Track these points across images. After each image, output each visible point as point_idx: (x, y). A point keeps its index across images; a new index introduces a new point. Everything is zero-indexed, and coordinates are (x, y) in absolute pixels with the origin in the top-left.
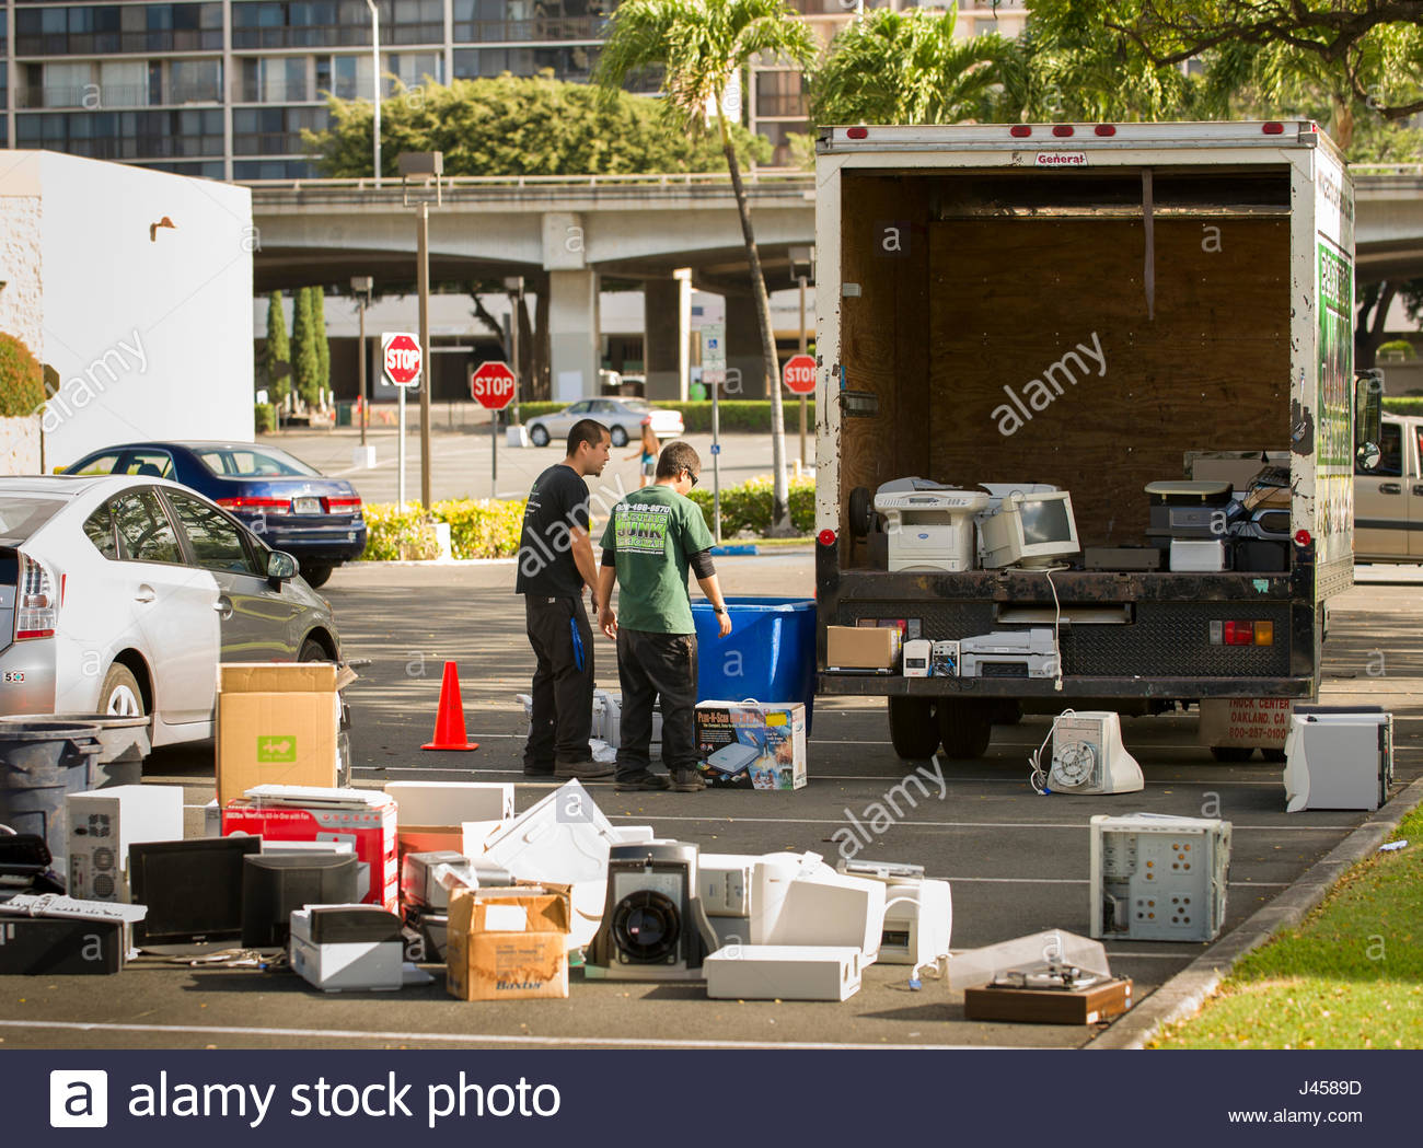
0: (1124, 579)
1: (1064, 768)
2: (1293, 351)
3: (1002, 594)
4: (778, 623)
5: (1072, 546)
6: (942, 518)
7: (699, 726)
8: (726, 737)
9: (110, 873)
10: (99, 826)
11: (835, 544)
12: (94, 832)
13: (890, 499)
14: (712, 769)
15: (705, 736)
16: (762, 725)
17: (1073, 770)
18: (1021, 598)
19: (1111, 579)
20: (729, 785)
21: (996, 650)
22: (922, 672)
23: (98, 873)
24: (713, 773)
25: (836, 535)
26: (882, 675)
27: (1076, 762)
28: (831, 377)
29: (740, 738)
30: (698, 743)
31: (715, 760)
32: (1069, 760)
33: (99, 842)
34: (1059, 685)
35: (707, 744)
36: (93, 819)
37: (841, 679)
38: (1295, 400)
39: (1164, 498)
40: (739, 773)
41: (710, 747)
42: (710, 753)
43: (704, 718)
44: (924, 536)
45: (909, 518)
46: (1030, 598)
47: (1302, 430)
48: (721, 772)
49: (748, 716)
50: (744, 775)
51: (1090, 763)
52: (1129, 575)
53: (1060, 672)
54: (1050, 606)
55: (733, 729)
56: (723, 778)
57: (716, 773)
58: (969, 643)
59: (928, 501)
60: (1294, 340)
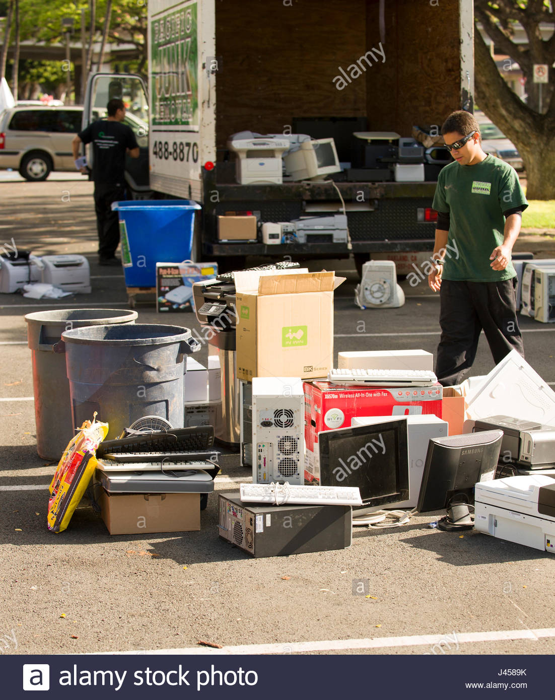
0: (374, 186)
1: (371, 294)
2: (462, 62)
3: (307, 196)
4: (194, 215)
5: (336, 168)
6: (270, 154)
7: (160, 277)
8: (176, 283)
9: (294, 457)
10: (284, 418)
11: (214, 170)
12: (279, 424)
13: (241, 143)
14: (168, 301)
15: (164, 282)
16: (199, 275)
17: (378, 295)
18: (318, 198)
19: (367, 186)
20: (178, 310)
21: (316, 228)
22: (277, 242)
23: (282, 457)
24: (169, 304)
25: (215, 164)
26: (252, 243)
27: (379, 290)
28: (211, 75)
29: (186, 283)
30: (160, 287)
31: (170, 296)
32: (375, 288)
33: (284, 432)
34: (350, 246)
35: (165, 287)
36: (278, 413)
37: (227, 247)
38: (464, 89)
39: (369, 141)
40: (184, 303)
41: (167, 289)
42: (167, 292)
43: (162, 272)
44: (262, 164)
45: (251, 154)
46: (323, 198)
47: (468, 105)
48: (173, 303)
49: (191, 270)
50: (187, 304)
51: (388, 291)
52: (377, 184)
53: (350, 239)
54: (338, 202)
55: (181, 278)
56: (175, 307)
57: (170, 304)
58: (300, 224)
59: (264, 144)
60: (463, 56)
